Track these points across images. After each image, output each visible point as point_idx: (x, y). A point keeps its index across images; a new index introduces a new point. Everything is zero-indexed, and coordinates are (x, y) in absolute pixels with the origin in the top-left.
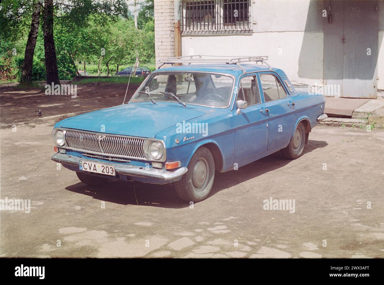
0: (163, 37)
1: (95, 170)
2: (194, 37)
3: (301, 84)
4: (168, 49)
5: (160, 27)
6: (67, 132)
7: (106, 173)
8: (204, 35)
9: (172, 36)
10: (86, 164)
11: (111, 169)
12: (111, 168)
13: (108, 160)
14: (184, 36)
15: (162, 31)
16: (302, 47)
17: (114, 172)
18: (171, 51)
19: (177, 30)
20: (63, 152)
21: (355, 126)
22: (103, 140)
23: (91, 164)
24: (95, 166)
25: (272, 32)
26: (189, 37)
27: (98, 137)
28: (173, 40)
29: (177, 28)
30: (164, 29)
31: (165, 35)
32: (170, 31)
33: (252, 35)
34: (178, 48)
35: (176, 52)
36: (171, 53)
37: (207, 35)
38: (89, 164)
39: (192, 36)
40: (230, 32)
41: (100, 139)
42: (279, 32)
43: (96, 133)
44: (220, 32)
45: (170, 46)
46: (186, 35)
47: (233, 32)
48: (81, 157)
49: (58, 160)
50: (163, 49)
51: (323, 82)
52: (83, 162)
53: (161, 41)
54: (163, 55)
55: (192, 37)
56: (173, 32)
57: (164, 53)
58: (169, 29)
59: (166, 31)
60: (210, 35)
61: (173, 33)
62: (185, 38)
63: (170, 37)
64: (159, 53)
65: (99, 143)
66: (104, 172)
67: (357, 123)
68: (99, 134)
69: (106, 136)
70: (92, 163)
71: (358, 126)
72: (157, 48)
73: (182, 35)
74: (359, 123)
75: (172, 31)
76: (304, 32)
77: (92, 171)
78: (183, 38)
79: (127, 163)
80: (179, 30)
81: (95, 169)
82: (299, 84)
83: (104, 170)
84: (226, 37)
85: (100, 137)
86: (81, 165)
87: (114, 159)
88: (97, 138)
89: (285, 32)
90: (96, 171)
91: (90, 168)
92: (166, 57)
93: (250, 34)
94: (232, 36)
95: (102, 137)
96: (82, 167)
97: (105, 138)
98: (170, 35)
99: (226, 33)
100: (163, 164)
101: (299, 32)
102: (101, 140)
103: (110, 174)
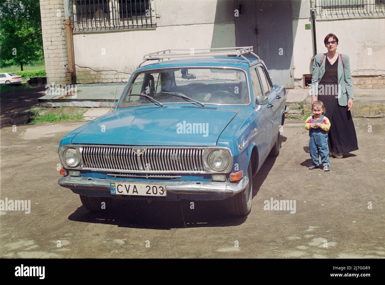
0: (53, 36)
1: (135, 192)
2: (88, 35)
3: (213, 79)
4: (60, 49)
5: (48, 25)
6: (83, 149)
7: (152, 195)
8: (99, 31)
9: (63, 34)
10: (122, 186)
11: (161, 189)
12: (160, 187)
13: (145, 178)
14: (75, 34)
15: (51, 29)
16: (213, 41)
17: (165, 192)
18: (63, 50)
19: (68, 27)
20: (76, 173)
21: (290, 117)
22: (143, 154)
23: (130, 186)
24: (135, 187)
25: (178, 25)
26: (82, 35)
27: (136, 151)
28: (64, 39)
29: (69, 25)
30: (53, 27)
31: (55, 33)
32: (60, 29)
33: (155, 29)
34: (70, 47)
35: (68, 52)
36: (63, 53)
37: (103, 31)
38: (125, 185)
39: (84, 33)
40: (129, 27)
41: (139, 153)
42: (186, 25)
43: (132, 147)
44: (118, 28)
45: (62, 45)
46: (78, 33)
47: (133, 27)
48: (105, 179)
49: (71, 185)
50: (53, 50)
51: (237, 76)
52: (117, 184)
53: (50, 41)
54: (54, 55)
55: (85, 35)
56: (64, 29)
57: (55, 53)
58: (59, 26)
59: (56, 29)
60: (107, 31)
61: (64, 31)
62: (77, 35)
63: (61, 36)
64: (49, 54)
65: (139, 158)
66: (150, 194)
67: (291, 114)
68: (137, 148)
69: (147, 150)
70: (130, 184)
71: (293, 117)
72: (47, 49)
73: (73, 33)
74: (293, 114)
75: (62, 28)
76: (214, 24)
77: (131, 193)
78: (74, 36)
79: (176, 179)
80: (71, 27)
81: (135, 190)
82: (211, 79)
83: (150, 190)
84: (126, 33)
85: (139, 151)
86: (114, 188)
87: (151, 176)
88: (133, 153)
89: (192, 25)
90: (137, 193)
91: (128, 191)
92: (57, 58)
93: (154, 28)
94: (132, 32)
95: (141, 151)
96: (115, 190)
97: (146, 152)
98: (61, 33)
99: (124, 29)
100: (227, 175)
101: (209, 24)
102: (141, 155)
103: (158, 195)
